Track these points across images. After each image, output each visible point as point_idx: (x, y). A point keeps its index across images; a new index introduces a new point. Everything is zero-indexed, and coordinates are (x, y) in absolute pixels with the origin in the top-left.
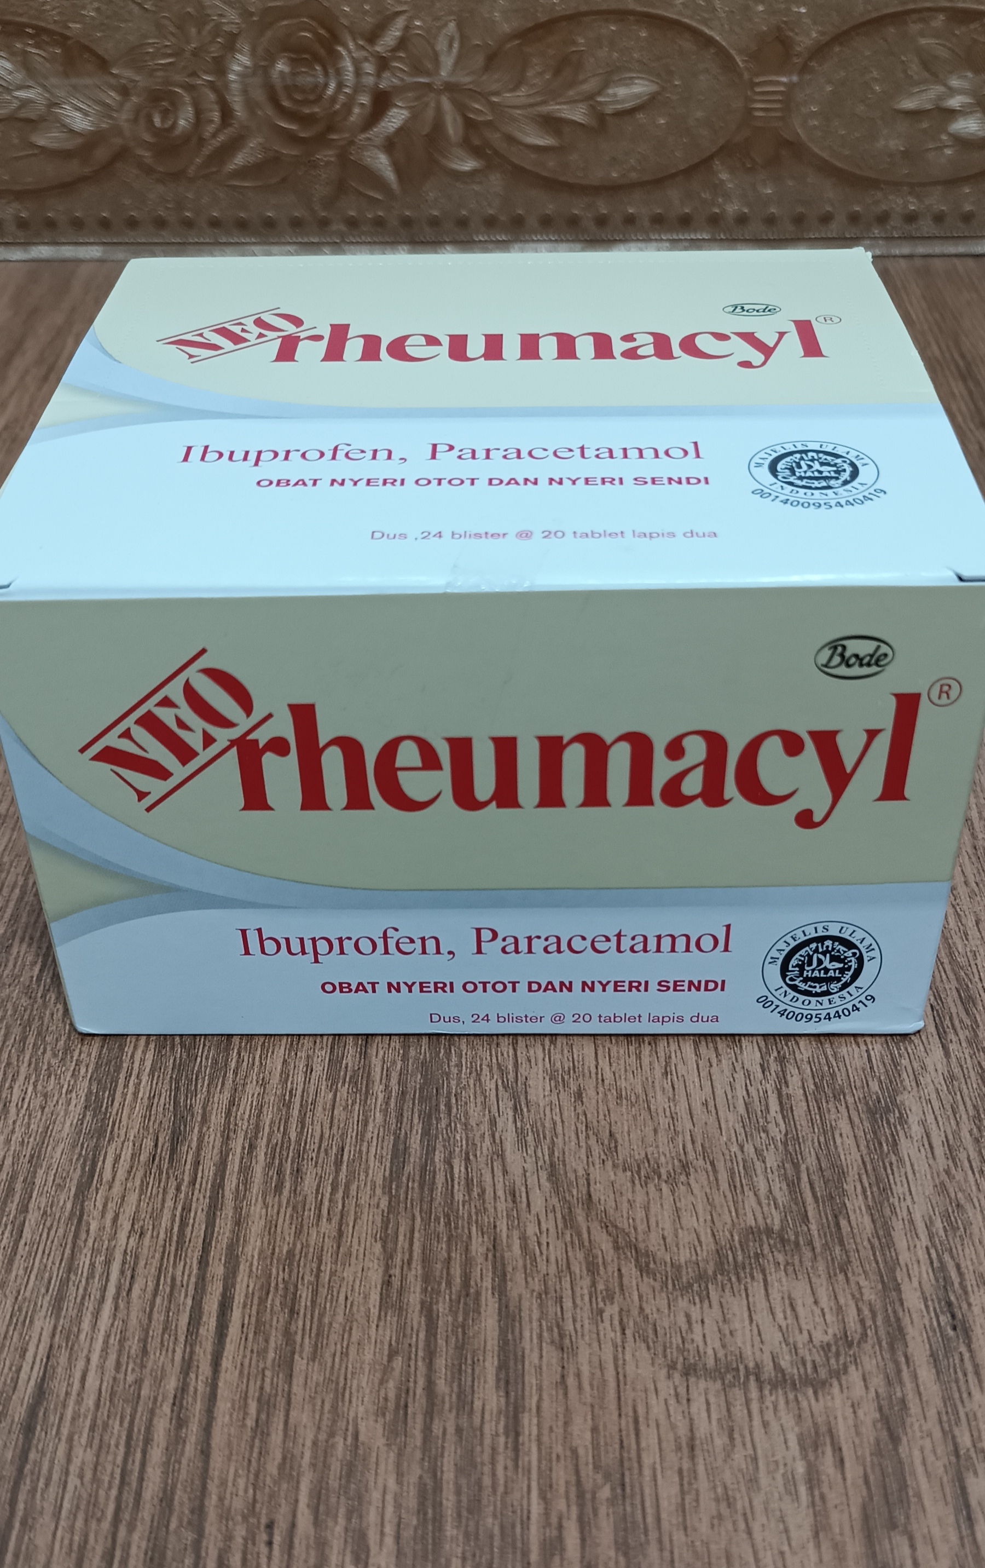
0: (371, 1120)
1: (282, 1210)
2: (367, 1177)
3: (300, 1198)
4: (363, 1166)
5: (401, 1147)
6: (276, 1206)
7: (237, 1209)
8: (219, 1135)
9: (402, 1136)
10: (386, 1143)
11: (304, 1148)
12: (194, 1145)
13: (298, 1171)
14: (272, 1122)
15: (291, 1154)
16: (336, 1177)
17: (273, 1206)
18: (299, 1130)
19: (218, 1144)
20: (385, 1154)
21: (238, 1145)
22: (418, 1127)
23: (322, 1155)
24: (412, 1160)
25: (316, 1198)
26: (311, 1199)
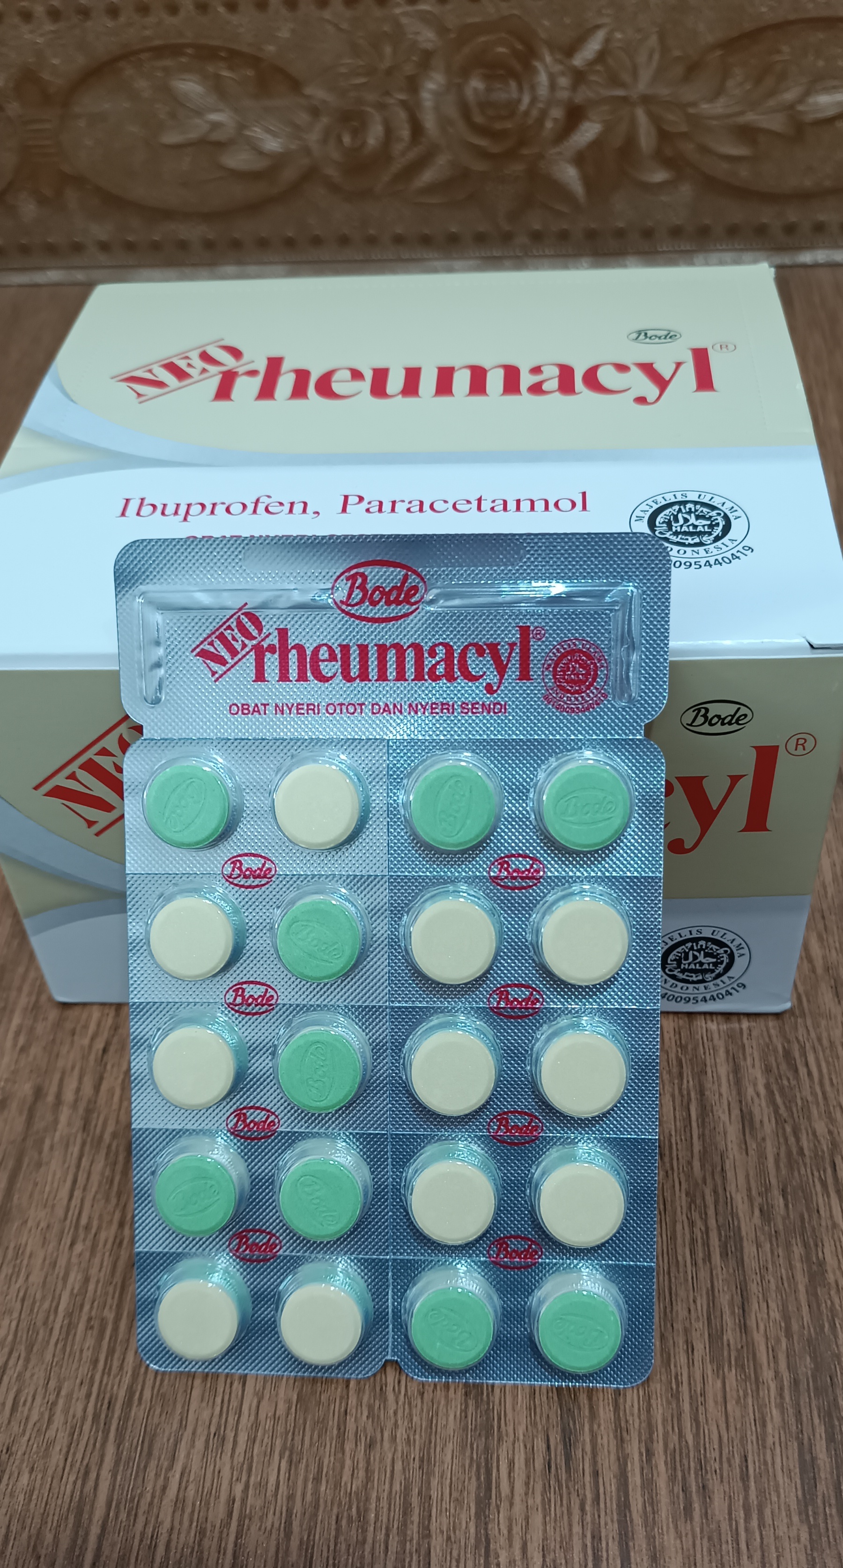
0: (768, 1419)
1: (698, 1542)
2: (779, 1497)
3: (713, 1526)
4: (772, 1483)
5: (808, 1457)
6: (690, 1536)
7: (650, 1539)
8: (611, 1435)
9: (806, 1441)
10: (790, 1452)
11: (705, 1456)
12: (588, 1448)
13: (704, 1487)
14: (664, 1421)
15: (692, 1464)
16: (746, 1497)
17: (687, 1534)
18: (694, 1429)
19: (613, 1448)
20: (792, 1467)
21: (634, 1449)
22: (821, 1430)
23: (725, 1465)
24: (823, 1475)
25: (731, 1526)
26: (725, 1526)
